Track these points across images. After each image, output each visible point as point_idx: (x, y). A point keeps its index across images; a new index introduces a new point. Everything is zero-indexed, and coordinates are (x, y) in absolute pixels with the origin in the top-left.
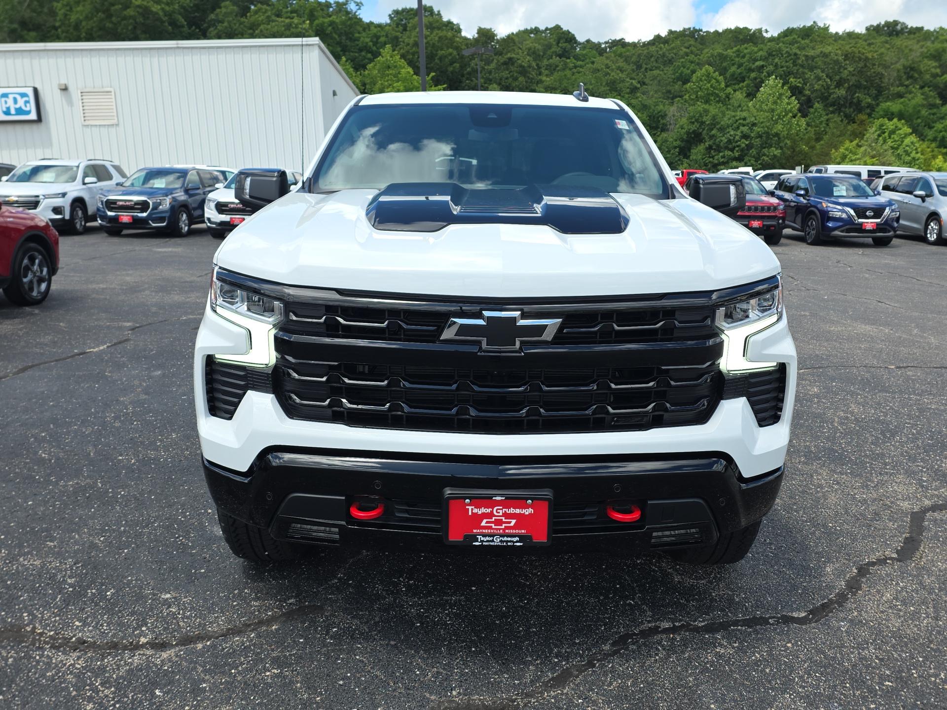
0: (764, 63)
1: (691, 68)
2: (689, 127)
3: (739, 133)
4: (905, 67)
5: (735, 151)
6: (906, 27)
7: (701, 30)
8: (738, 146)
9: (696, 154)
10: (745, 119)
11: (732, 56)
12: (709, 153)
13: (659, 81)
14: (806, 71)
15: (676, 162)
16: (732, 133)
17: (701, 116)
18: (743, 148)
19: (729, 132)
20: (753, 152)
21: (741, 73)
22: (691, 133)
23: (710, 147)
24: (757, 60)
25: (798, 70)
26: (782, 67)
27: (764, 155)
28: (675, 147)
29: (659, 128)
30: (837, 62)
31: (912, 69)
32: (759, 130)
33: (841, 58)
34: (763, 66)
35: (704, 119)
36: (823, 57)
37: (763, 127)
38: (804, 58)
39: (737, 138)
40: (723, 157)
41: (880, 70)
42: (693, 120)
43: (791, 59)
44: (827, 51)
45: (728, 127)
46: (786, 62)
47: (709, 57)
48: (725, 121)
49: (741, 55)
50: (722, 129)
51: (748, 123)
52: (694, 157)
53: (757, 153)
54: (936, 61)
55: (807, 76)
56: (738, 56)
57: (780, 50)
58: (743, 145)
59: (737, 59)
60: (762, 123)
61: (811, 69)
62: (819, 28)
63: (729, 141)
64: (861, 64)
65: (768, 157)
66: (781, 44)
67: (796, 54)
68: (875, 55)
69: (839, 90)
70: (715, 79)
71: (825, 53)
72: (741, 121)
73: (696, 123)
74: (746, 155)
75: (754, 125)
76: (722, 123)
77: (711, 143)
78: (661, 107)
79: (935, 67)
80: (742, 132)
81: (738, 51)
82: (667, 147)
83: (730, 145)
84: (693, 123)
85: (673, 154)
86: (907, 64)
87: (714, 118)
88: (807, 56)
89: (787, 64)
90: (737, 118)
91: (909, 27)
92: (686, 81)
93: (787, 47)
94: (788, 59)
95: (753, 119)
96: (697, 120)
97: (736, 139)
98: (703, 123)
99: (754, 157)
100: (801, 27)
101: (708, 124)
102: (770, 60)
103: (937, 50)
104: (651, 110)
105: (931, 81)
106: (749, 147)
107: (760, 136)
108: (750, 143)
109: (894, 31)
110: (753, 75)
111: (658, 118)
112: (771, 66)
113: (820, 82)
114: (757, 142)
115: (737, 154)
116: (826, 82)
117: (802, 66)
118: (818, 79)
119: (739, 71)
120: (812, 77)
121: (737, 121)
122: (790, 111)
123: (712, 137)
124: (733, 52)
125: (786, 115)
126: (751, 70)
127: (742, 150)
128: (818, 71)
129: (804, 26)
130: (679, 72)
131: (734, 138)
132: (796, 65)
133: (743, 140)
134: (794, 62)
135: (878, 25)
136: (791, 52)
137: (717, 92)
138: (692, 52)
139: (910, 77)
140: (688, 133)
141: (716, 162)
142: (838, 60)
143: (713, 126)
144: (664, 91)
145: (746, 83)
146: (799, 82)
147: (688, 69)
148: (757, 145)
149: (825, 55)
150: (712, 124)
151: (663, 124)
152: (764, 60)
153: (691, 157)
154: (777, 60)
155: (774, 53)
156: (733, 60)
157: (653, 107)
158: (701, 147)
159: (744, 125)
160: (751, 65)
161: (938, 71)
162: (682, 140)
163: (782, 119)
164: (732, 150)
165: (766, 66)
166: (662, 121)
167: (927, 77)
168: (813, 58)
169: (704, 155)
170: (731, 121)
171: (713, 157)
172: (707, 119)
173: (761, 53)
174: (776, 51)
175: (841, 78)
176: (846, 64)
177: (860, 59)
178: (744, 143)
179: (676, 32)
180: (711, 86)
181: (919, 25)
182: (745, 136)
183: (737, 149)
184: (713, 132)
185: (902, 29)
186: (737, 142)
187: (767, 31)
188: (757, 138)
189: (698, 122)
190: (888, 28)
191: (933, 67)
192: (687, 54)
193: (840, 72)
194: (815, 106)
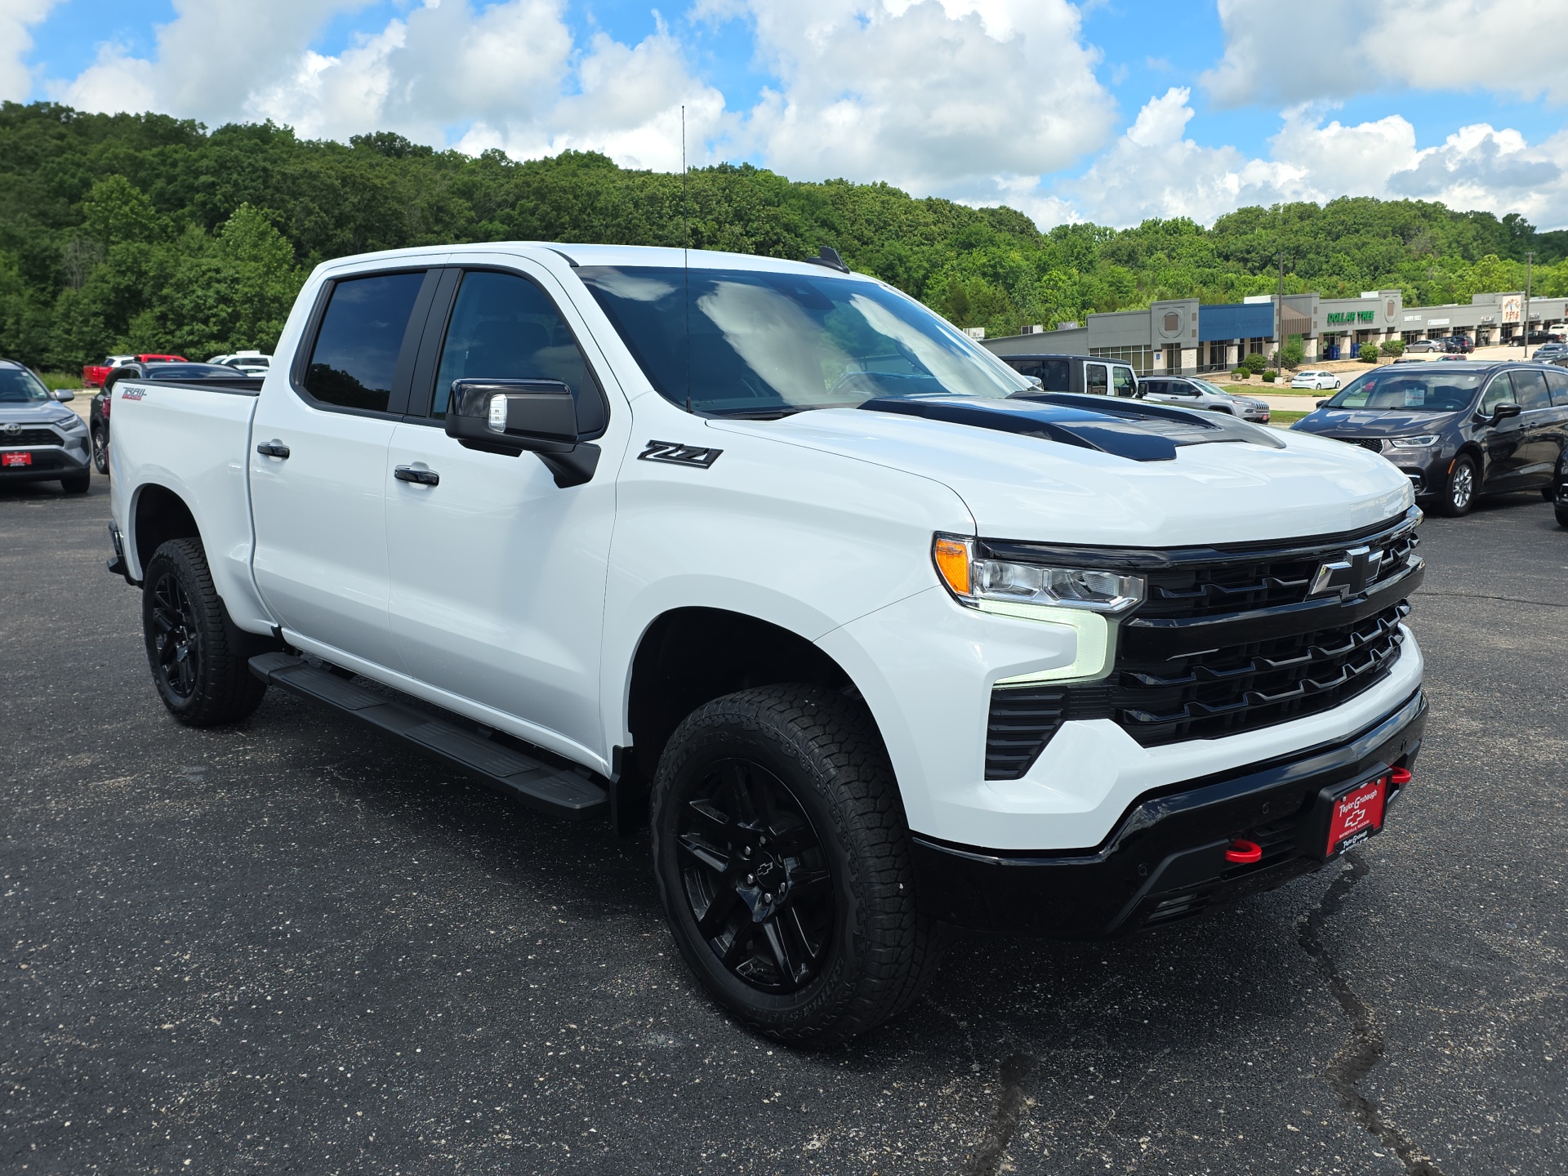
0: (211, 179)
1: (79, 174)
2: (119, 280)
3: (211, 293)
4: (430, 206)
5: (211, 324)
6: (408, 144)
7: (72, 110)
8: (214, 315)
9: (139, 327)
10: (218, 271)
11: (152, 162)
12: (164, 326)
13: (20, 193)
14: (287, 197)
15: (103, 340)
16: (200, 293)
17: (135, 260)
18: (225, 318)
19: (193, 291)
20: (241, 325)
21: (175, 193)
22: (122, 290)
23: (163, 318)
24: (202, 173)
25: (272, 195)
26: (246, 188)
27: (262, 331)
28: (96, 314)
29: (49, 278)
30: (331, 188)
31: (440, 209)
32: (246, 290)
33: (337, 183)
34: (213, 184)
35: (144, 267)
36: (308, 178)
37: (252, 286)
38: (279, 177)
39: (211, 301)
40: (191, 333)
41: (396, 206)
42: (123, 268)
43: (259, 177)
44: (314, 170)
45: (191, 282)
46: (253, 181)
47: (111, 160)
48: (182, 273)
49: (169, 161)
50: (180, 286)
51: (225, 278)
52: (139, 333)
53: (249, 328)
54: (467, 200)
55: (290, 206)
56: (163, 163)
57: (237, 159)
58: (224, 314)
59: (162, 168)
60: (249, 279)
61: (295, 195)
62: (278, 130)
63: (197, 308)
64: (368, 195)
65: (268, 334)
66: (237, 152)
67: (265, 170)
68: (385, 182)
69: (343, 231)
70: (136, 199)
71: (311, 173)
72: (212, 274)
73: (129, 274)
74: (230, 330)
75: (236, 281)
76: (179, 275)
77: (163, 308)
78: (47, 241)
79: (470, 209)
80: (218, 292)
81: (161, 154)
82: (81, 314)
83: (199, 313)
84: (123, 273)
85: (94, 326)
86: (433, 201)
87: (161, 265)
88: (284, 174)
89: (254, 184)
90: (204, 268)
91: (412, 144)
92: (74, 197)
93: (249, 158)
94: (254, 176)
95: (232, 271)
96: (129, 269)
97: (208, 304)
98: (142, 274)
99: (244, 334)
100: (250, 125)
101: (153, 278)
102: (225, 175)
103: (465, 184)
104: (26, 247)
105: (466, 229)
106: (235, 317)
107: (249, 300)
108: (234, 311)
109: (392, 149)
110: (199, 197)
111: (44, 260)
112: (228, 185)
113: (313, 218)
114: (246, 310)
115: (215, 329)
116: (321, 217)
117: (277, 189)
118: (310, 212)
119: (171, 188)
120: (298, 208)
121: (204, 273)
122: (284, 260)
123: (164, 300)
124: (154, 156)
125: (280, 266)
126: (193, 189)
127: (222, 322)
128: (305, 200)
129: (254, 125)
130: (57, 179)
131: (206, 301)
132: (268, 187)
133: (222, 306)
134: (265, 182)
135: (369, 137)
136: (256, 165)
137: (143, 221)
138: (70, 147)
139: (438, 221)
140: (116, 289)
141: (180, 341)
142: (333, 184)
143: (162, 280)
144: (34, 212)
145: (187, 209)
146: (280, 215)
147: (73, 176)
148: (247, 315)
149: (314, 176)
150: (159, 277)
151: (58, 272)
152: (213, 174)
153: (131, 333)
154: (235, 176)
155: (229, 164)
156: (154, 169)
157: (29, 241)
158: (147, 316)
159: (219, 281)
160: (191, 180)
161: (473, 214)
162: (106, 301)
163: (273, 273)
164: (205, 321)
165: (218, 184)
166: (53, 268)
167: (462, 222)
168: (294, 179)
169: (154, 329)
170: (193, 273)
171: (172, 333)
172: (151, 268)
173: (204, 163)
174: (231, 160)
175: (341, 214)
176: (346, 193)
177: (365, 187)
178: (224, 311)
179: (19, 107)
180: (132, 210)
181: (426, 145)
182: (224, 299)
183: (213, 320)
184: (165, 291)
185: (402, 147)
186: (210, 308)
187: (203, 127)
188: (244, 302)
189: (133, 273)
190: (383, 143)
191: (466, 209)
192: (60, 151)
193: (339, 205)
194: (310, 254)
